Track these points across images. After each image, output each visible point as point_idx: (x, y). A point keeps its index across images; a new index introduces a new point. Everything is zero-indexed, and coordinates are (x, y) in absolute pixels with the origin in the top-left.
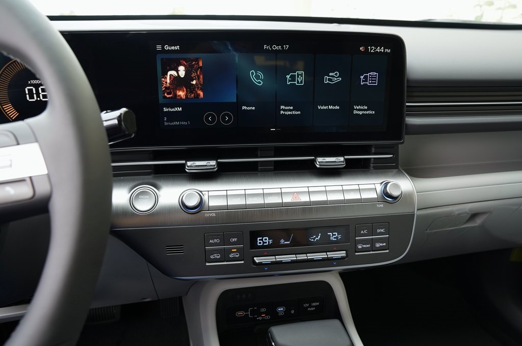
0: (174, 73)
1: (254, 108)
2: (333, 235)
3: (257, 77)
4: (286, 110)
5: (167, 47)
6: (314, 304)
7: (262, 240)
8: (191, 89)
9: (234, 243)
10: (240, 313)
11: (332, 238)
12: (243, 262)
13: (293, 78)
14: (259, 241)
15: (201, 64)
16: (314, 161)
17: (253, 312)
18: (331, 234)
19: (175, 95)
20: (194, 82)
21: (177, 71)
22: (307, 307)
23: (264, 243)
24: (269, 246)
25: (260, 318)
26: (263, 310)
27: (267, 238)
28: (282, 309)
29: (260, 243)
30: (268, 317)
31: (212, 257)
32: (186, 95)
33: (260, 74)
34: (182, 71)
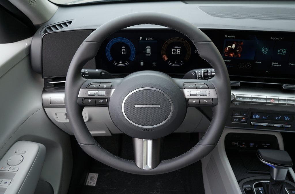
0: (230, 47)
1: (260, 63)
2: (286, 118)
3: (265, 50)
4: (274, 64)
5: (229, 37)
6: (267, 144)
7: (255, 116)
8: (236, 53)
9: (244, 116)
10: (234, 143)
11: (285, 119)
12: (246, 123)
13: (281, 51)
14: (254, 116)
15: (242, 44)
16: (282, 85)
17: (239, 144)
18: (285, 117)
19: (229, 55)
20: (238, 51)
21: (232, 46)
22: (264, 145)
23: (256, 117)
24: (258, 119)
25: (242, 147)
26: (244, 143)
27: (258, 115)
28: (252, 144)
29: (254, 117)
30: (245, 147)
31: (234, 120)
32: (233, 56)
33: (267, 49)
34: (234, 46)
